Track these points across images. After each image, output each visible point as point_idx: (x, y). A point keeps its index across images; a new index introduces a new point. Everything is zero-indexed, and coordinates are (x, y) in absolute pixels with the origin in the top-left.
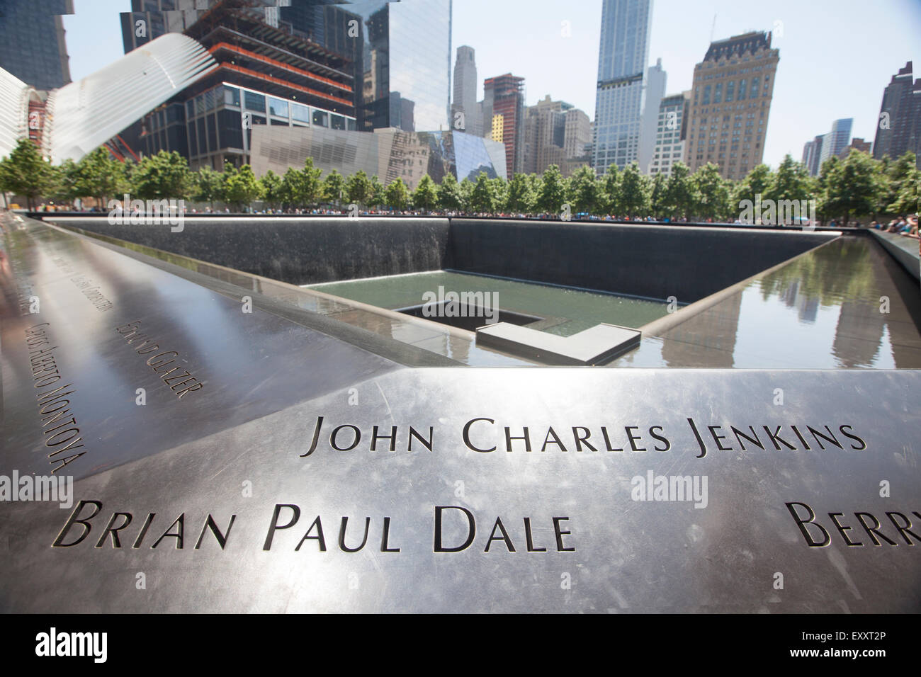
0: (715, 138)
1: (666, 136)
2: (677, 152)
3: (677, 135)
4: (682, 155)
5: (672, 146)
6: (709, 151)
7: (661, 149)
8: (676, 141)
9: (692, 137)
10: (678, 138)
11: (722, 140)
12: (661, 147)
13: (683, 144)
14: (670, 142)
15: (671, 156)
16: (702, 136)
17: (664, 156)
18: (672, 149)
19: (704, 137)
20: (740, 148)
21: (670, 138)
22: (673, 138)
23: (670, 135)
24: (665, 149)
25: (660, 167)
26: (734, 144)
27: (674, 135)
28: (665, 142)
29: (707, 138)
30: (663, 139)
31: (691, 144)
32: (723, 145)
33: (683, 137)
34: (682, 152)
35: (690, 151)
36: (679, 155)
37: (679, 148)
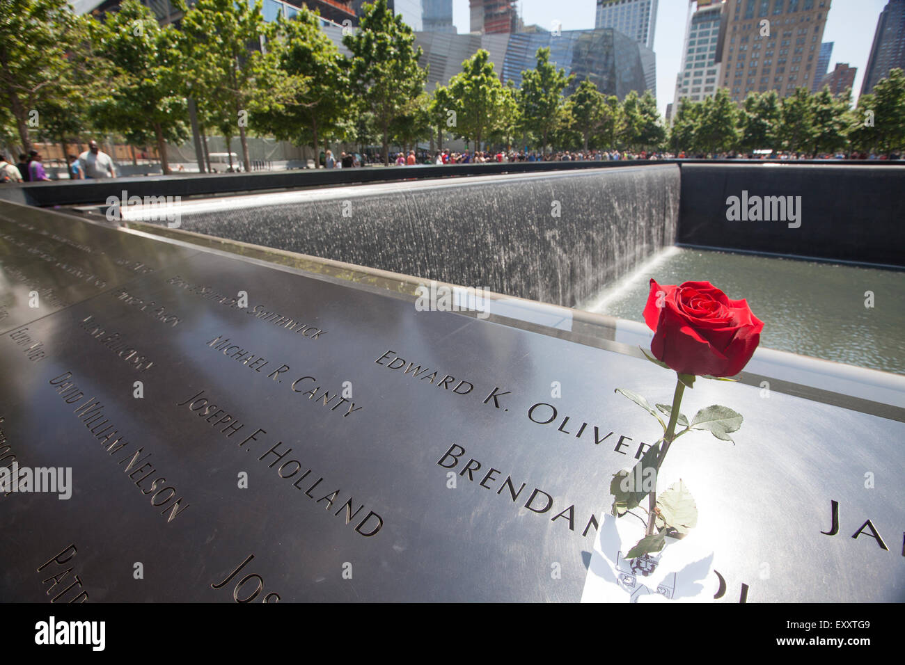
0: (757, 59)
1: (698, 58)
2: (711, 77)
3: (711, 57)
4: (717, 81)
5: (705, 70)
6: (749, 75)
7: (692, 74)
8: (710, 65)
9: (730, 58)
10: (713, 60)
11: (766, 62)
12: (692, 71)
13: (718, 67)
14: (703, 65)
15: (704, 82)
16: (742, 57)
17: (695, 82)
18: (705, 73)
19: (744, 59)
20: (787, 72)
21: (703, 61)
22: (707, 61)
23: (704, 57)
24: (696, 74)
25: (689, 95)
26: (781, 66)
27: (707, 56)
28: (696, 66)
29: (748, 59)
30: (694, 62)
31: (728, 67)
32: (766, 68)
33: (718, 59)
34: (717, 77)
35: (727, 76)
36: (713, 81)
37: (714, 72)
